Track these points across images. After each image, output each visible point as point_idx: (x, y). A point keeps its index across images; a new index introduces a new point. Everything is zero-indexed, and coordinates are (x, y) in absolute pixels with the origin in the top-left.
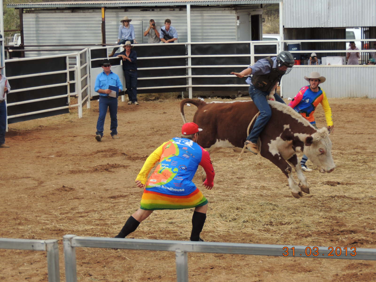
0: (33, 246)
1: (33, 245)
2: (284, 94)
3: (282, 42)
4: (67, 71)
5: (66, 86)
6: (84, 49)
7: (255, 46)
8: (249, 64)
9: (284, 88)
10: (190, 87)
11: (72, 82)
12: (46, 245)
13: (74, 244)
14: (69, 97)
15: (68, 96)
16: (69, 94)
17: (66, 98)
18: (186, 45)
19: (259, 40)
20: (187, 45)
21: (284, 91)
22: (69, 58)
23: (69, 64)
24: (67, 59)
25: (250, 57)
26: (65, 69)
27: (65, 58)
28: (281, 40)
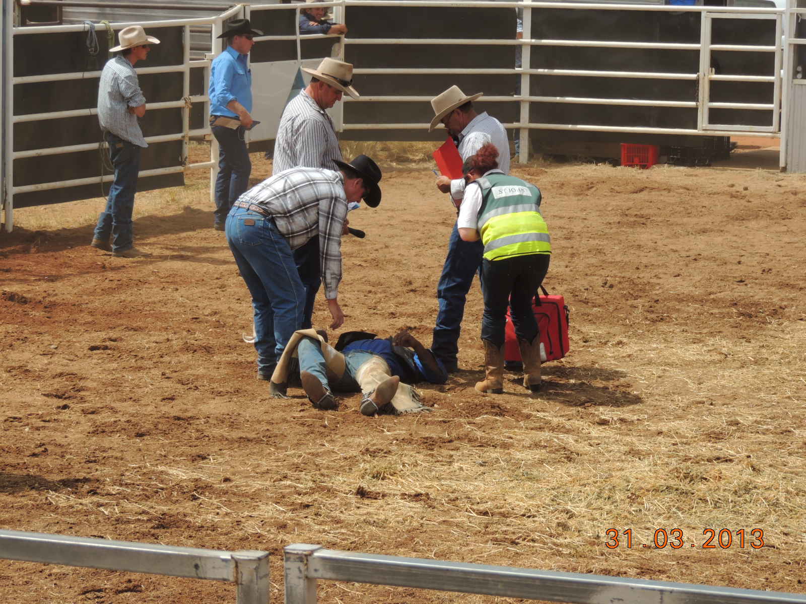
0: (197, 566)
1: (199, 563)
2: (789, 160)
3: (792, 14)
4: (185, 68)
5: (179, 110)
6: (231, 7)
7: (715, 22)
8: (695, 73)
9: (790, 144)
10: (525, 128)
11: (197, 99)
12: (237, 566)
13: (316, 570)
14: (187, 140)
15: (183, 137)
16: (188, 132)
17: (179, 143)
18: (517, 10)
19: (726, 5)
20: (521, 10)
21: (789, 152)
22: (191, 31)
23: (191, 49)
24: (187, 34)
25: (697, 52)
26: (180, 62)
27: (180, 30)
28: (791, 7)
